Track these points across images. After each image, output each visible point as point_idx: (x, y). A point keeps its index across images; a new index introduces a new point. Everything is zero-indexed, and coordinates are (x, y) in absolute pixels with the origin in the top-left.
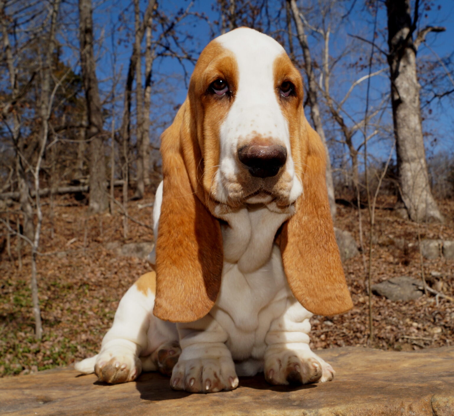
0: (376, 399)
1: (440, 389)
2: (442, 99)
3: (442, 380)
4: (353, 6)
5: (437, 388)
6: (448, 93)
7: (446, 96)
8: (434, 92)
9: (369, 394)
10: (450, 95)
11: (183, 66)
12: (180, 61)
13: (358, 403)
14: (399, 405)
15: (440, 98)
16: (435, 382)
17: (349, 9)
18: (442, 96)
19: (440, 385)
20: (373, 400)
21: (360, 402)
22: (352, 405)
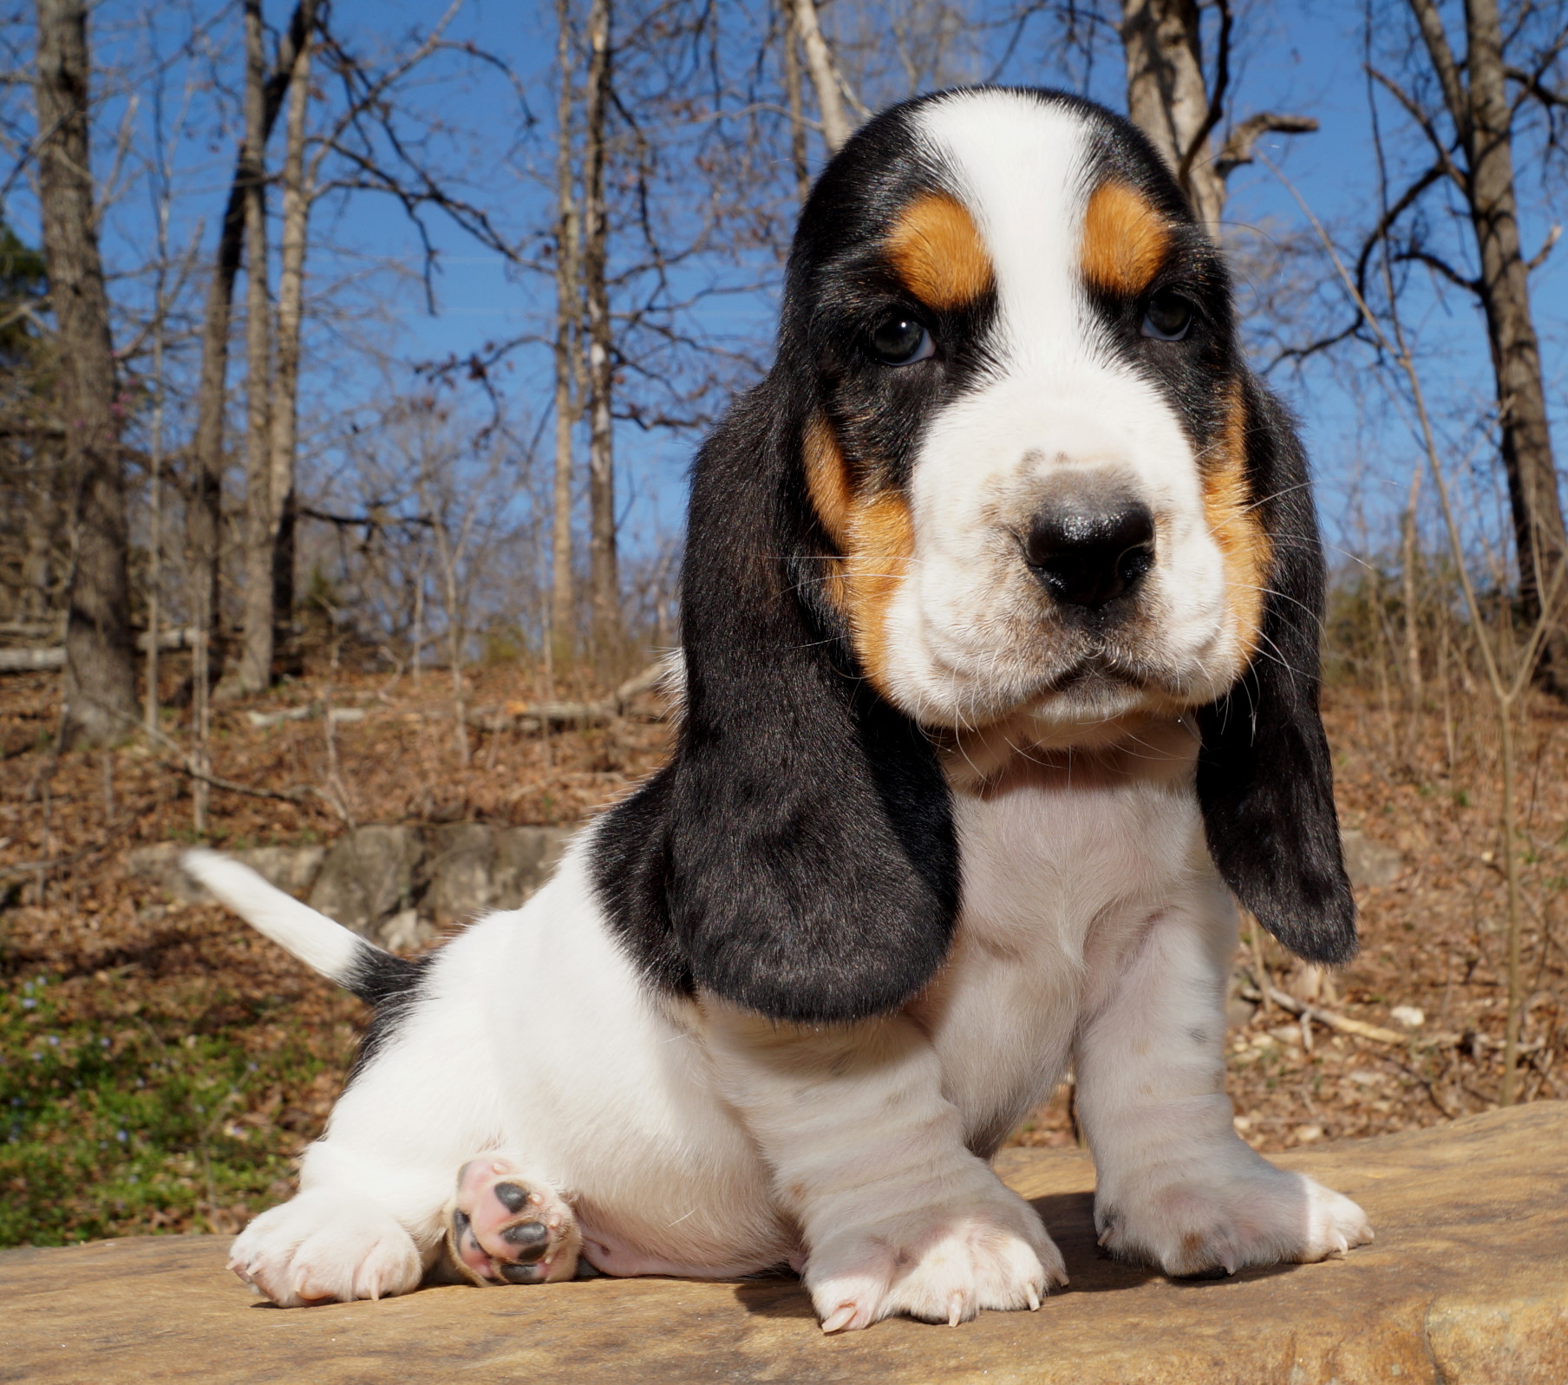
0: (1165, 1331)
1: (1453, 1273)
2: (1306, 363)
3: (1452, 1238)
4: (1011, 48)
5: (1438, 1270)
6: (1323, 345)
7: (1318, 355)
8: (1278, 340)
9: (1126, 1311)
10: (1332, 349)
11: (421, 225)
12: (410, 208)
13: (1080, 1355)
14: (1280, 1356)
15: (1298, 362)
16: (1423, 1244)
17: (999, 57)
18: (1305, 353)
19: (1446, 1254)
20: (1150, 1337)
21: (1087, 1347)
22: (1047, 1367)
